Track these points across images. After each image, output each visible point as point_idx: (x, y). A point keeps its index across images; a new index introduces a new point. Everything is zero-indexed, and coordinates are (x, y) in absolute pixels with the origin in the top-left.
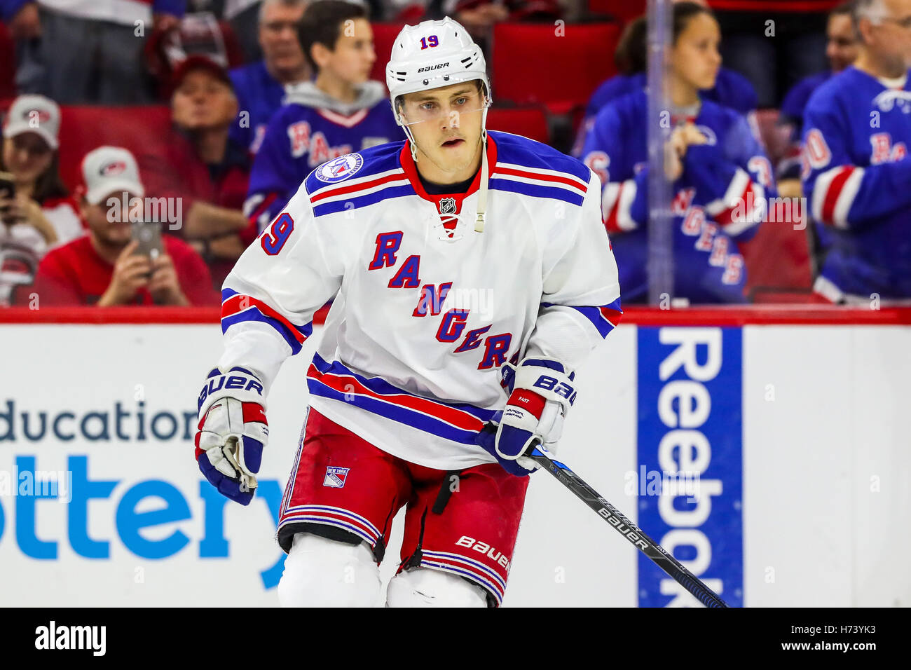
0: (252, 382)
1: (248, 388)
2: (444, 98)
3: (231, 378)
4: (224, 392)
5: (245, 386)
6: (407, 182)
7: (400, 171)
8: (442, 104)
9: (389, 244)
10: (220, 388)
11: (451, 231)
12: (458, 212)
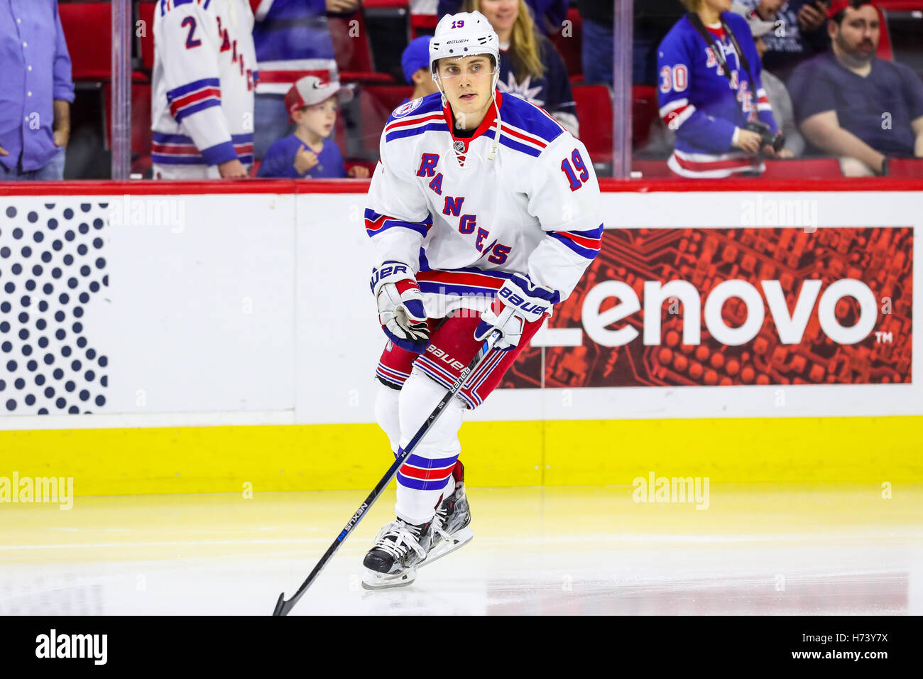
0: (397, 268)
1: (395, 273)
2: (464, 66)
3: (382, 271)
4: (381, 282)
5: (393, 272)
6: (443, 121)
7: (441, 113)
8: (461, 69)
9: (430, 161)
10: (377, 280)
11: (462, 162)
12: (466, 151)
